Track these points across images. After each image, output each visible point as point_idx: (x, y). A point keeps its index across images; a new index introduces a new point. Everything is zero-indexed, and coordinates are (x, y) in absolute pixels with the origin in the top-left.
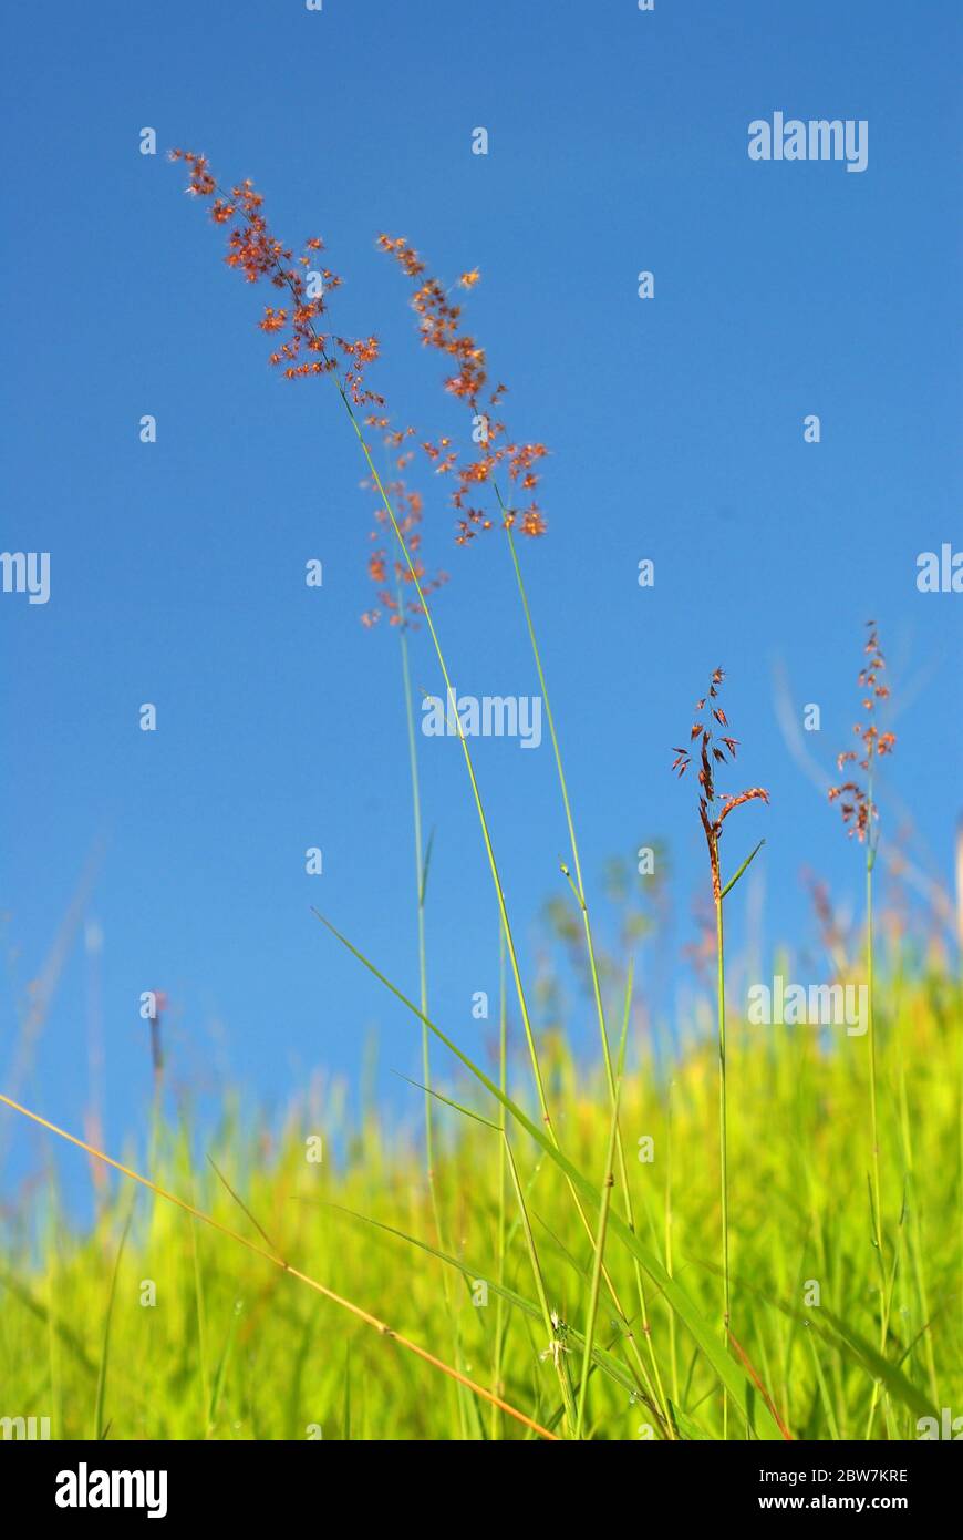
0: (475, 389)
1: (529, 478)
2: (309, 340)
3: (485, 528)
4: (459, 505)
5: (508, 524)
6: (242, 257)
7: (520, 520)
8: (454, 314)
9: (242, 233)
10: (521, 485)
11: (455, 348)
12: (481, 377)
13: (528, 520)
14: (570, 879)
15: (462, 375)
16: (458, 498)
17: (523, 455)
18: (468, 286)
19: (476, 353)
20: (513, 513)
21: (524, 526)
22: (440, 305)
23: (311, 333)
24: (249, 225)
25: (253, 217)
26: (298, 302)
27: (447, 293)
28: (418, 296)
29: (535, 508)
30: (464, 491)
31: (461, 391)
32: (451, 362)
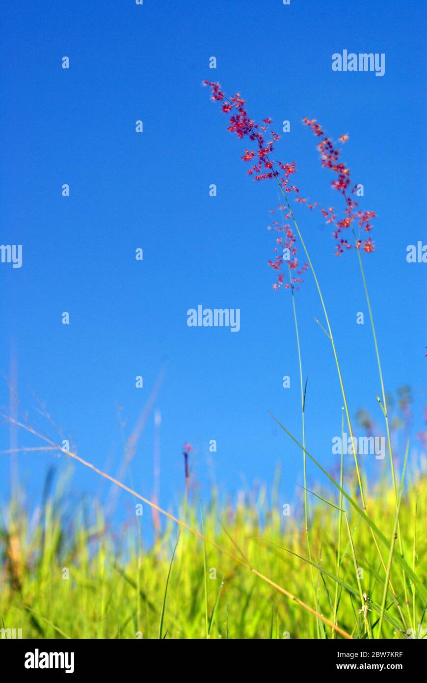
0: (345, 187)
1: (367, 226)
2: (265, 164)
3: (348, 248)
4: (336, 237)
5: (357, 246)
6: (235, 127)
7: (363, 245)
8: (336, 153)
9: (236, 117)
10: (364, 229)
11: (336, 168)
12: (348, 181)
13: (366, 245)
14: (381, 404)
15: (340, 180)
16: (336, 234)
17: (365, 216)
18: (343, 142)
19: (345, 171)
20: (360, 242)
21: (364, 247)
22: (330, 149)
23: (267, 160)
24: (239, 113)
25: (241, 110)
26: (261, 147)
27: (334, 144)
28: (320, 145)
29: (370, 240)
30: (339, 231)
31: (338, 187)
32: (334, 175)
